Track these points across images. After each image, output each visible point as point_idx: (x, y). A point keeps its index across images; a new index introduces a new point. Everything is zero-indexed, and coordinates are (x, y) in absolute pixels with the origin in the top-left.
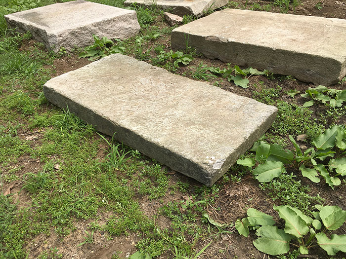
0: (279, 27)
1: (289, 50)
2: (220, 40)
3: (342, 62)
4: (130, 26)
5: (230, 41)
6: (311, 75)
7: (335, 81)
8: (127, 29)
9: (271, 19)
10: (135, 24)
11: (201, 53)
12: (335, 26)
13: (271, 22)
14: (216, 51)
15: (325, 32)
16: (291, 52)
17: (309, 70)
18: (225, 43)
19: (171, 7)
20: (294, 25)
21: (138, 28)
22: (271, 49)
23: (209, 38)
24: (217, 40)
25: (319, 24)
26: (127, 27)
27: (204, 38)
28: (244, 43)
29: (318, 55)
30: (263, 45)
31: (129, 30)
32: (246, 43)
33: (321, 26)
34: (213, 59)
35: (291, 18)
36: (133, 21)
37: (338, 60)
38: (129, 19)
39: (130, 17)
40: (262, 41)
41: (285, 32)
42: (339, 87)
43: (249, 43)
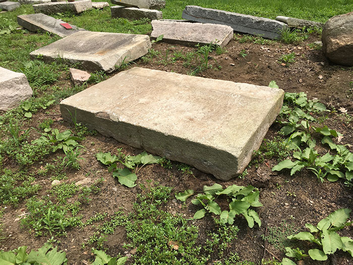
0: (181, 98)
1: (181, 136)
2: (111, 118)
3: (237, 156)
4: (16, 93)
5: (120, 120)
6: (208, 166)
7: (234, 175)
8: (12, 97)
9: (176, 85)
10: (24, 90)
11: (94, 130)
12: (242, 96)
13: (174, 89)
14: (110, 130)
15: (228, 106)
16: (184, 139)
17: (206, 161)
18: (116, 122)
19: (79, 61)
20: (198, 93)
21: (28, 94)
22: (163, 134)
23: (100, 114)
24: (107, 117)
25: (226, 93)
26: (13, 95)
27: (93, 114)
28: (135, 124)
29: (212, 145)
30: (155, 128)
31: (15, 98)
32: (137, 125)
33: (227, 96)
34: (109, 137)
35: (198, 83)
36: (21, 86)
37: (233, 154)
38: (15, 85)
39: (17, 82)
40: (156, 121)
41: (186, 105)
42: (240, 183)
43: (140, 125)
